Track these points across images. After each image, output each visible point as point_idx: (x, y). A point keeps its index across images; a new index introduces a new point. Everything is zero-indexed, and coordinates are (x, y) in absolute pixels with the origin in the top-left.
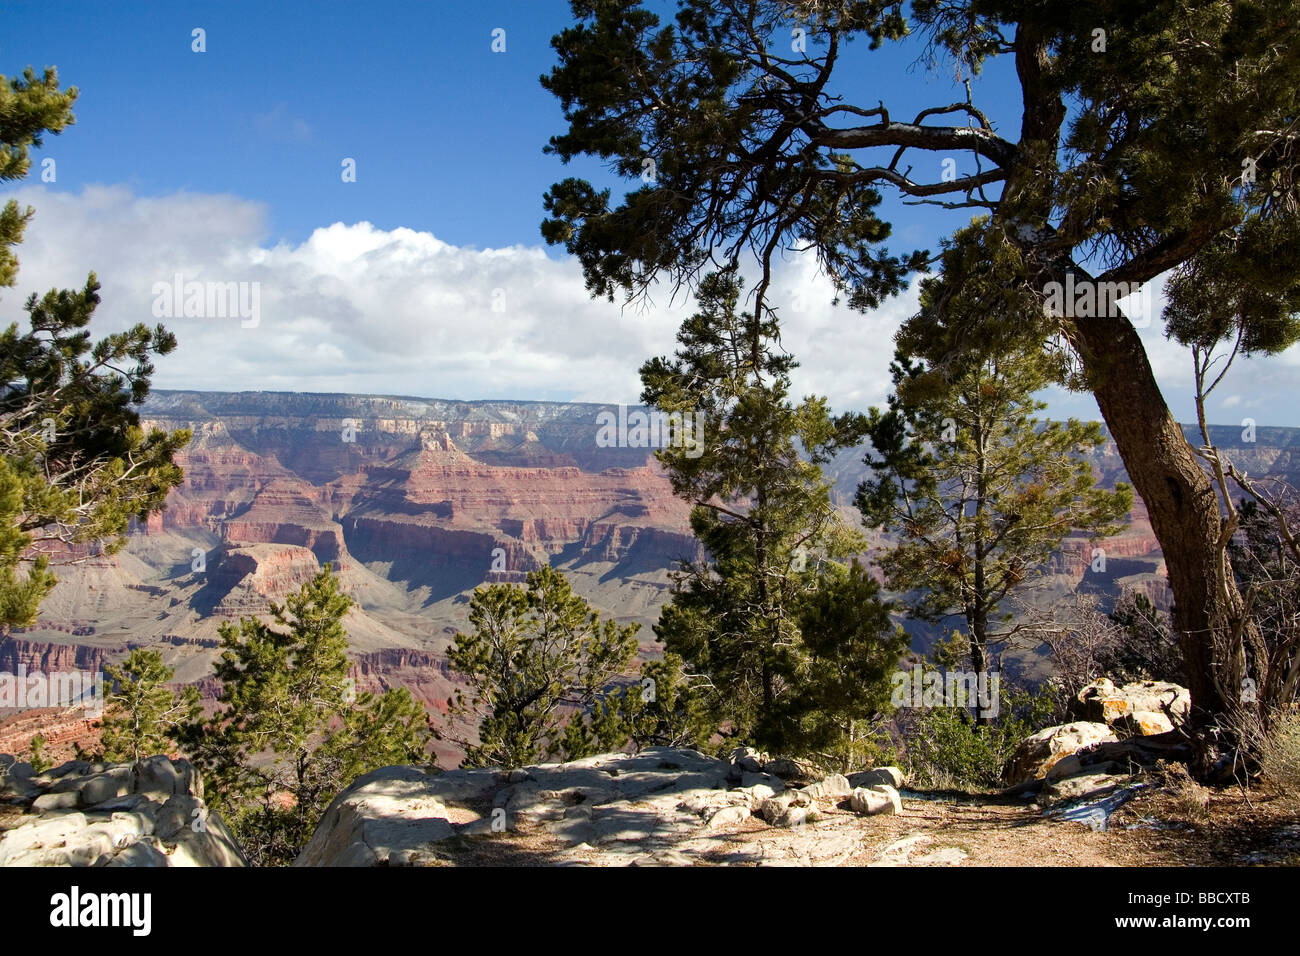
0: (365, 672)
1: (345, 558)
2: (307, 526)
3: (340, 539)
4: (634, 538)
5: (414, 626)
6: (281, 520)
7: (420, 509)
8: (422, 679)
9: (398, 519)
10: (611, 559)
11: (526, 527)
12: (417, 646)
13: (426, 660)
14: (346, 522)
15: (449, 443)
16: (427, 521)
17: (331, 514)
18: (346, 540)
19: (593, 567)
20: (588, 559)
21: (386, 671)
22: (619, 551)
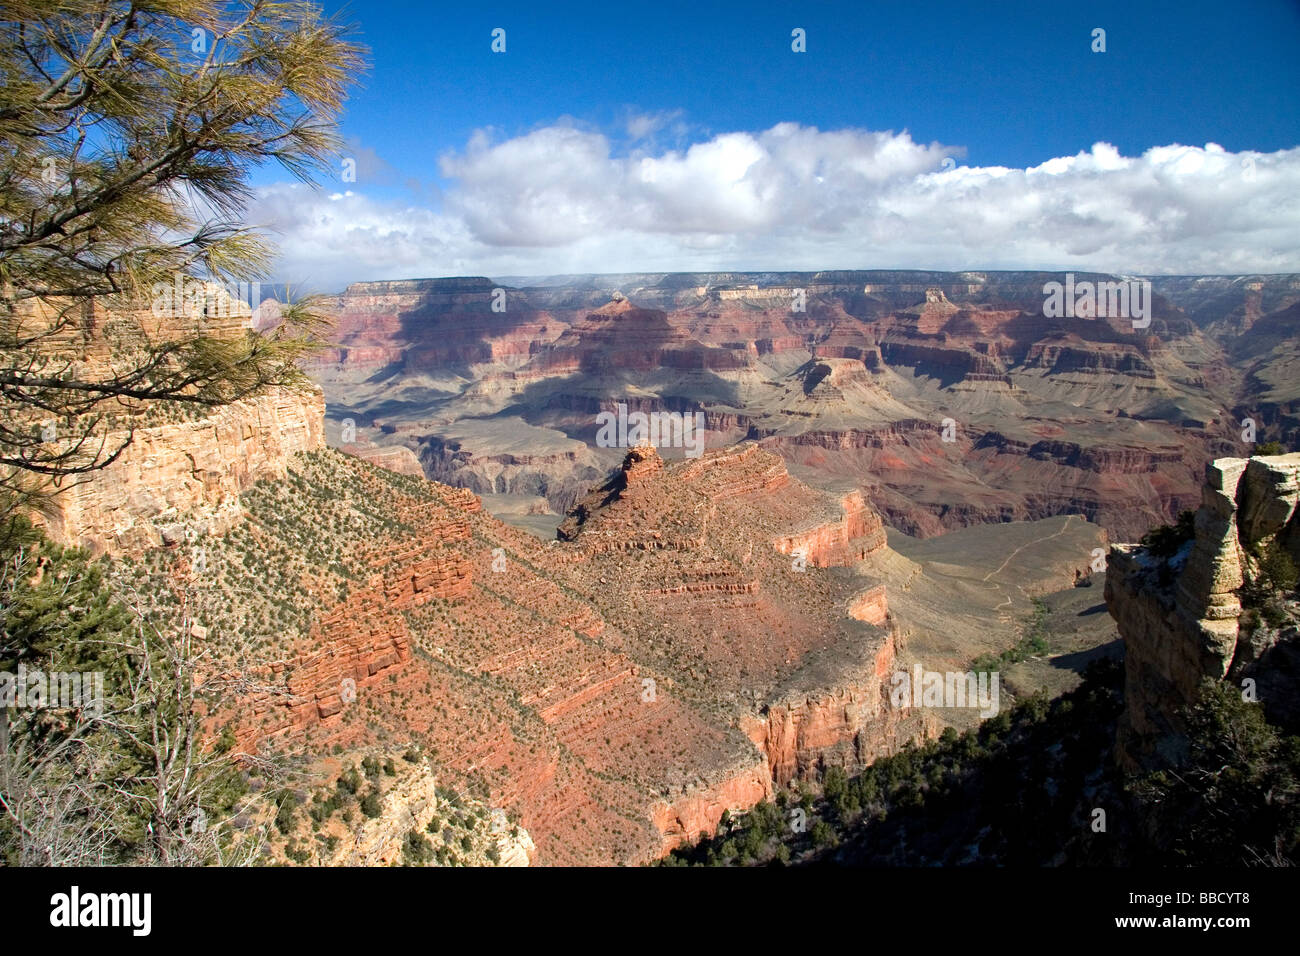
0: (893, 432)
1: (882, 366)
2: (860, 348)
3: (879, 355)
4: (1058, 353)
5: (922, 406)
6: (845, 344)
7: (926, 337)
8: (927, 437)
9: (914, 343)
10: (1043, 367)
11: (990, 348)
12: (924, 418)
13: (929, 426)
14: (883, 346)
15: (943, 298)
16: (930, 344)
17: (873, 342)
18: (883, 355)
19: (1031, 371)
20: (1029, 366)
21: (906, 432)
22: (1048, 362)
